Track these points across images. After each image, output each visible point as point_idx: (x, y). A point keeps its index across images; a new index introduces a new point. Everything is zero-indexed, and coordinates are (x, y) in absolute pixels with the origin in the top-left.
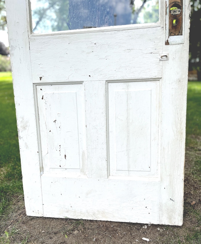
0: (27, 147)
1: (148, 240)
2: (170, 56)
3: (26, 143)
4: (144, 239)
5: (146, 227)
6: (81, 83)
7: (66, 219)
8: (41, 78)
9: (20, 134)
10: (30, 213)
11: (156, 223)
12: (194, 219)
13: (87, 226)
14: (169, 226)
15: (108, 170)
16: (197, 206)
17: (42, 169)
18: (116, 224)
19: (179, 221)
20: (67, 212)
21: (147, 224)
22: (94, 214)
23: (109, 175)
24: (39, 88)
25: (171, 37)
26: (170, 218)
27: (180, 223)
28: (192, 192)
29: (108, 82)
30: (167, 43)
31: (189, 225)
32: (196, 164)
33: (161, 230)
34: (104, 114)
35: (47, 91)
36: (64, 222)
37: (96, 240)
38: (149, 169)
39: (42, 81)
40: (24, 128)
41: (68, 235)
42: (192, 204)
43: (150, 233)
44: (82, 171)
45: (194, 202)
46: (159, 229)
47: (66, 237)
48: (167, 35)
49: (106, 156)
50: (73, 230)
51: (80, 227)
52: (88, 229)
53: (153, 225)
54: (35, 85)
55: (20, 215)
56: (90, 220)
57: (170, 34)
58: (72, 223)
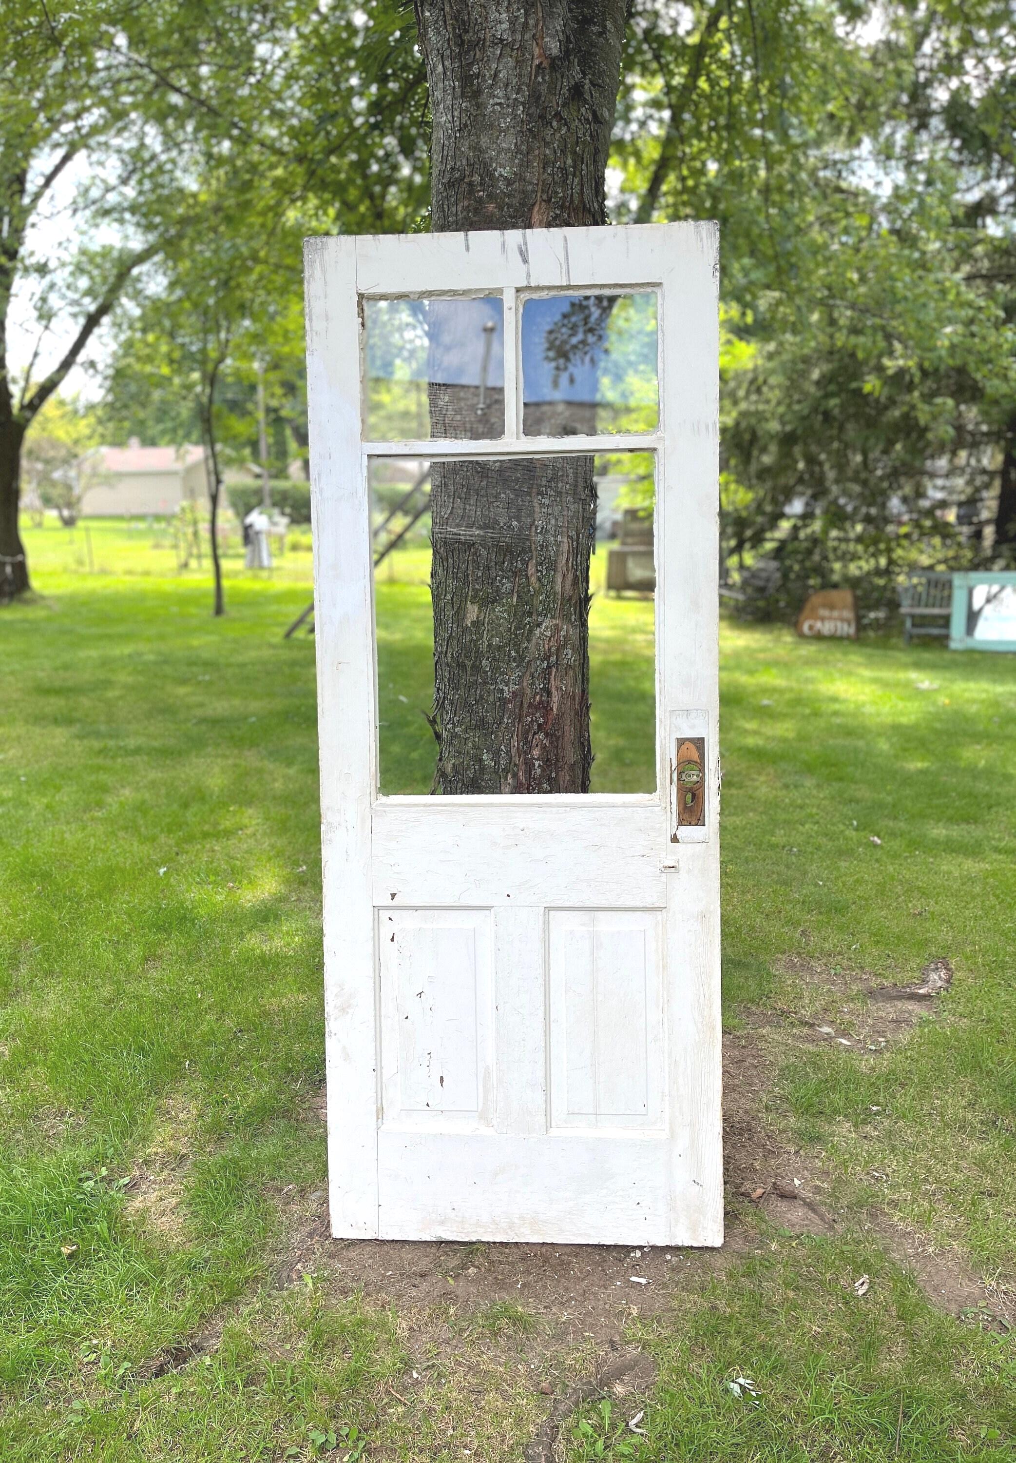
0: (347, 1057)
1: (643, 1281)
2: (683, 866)
3: (344, 1048)
4: (634, 1279)
5: (638, 1254)
6: (488, 908)
7: (440, 1243)
8: (393, 896)
9: (332, 1025)
10: (340, 1230)
11: (661, 1241)
12: (752, 1232)
13: (495, 1256)
14: (692, 1248)
15: (548, 1114)
16: (767, 1200)
17: (380, 1112)
18: (568, 1250)
19: (714, 1236)
20: (442, 1223)
21: (641, 1248)
22: (511, 1226)
23: (548, 1126)
24: (385, 915)
25: (681, 828)
26: (694, 1229)
27: (717, 1241)
28: (757, 1165)
29: (549, 909)
30: (675, 839)
31: (738, 1244)
32: (782, 1077)
33: (675, 1259)
34: (541, 981)
35: (405, 922)
36: (434, 1250)
37: (523, 1285)
38: (643, 1110)
39: (397, 901)
40: (343, 1010)
41: (456, 1277)
42: (755, 1195)
43: (648, 1266)
44: (483, 1116)
45: (760, 1191)
46: (668, 1257)
47: (451, 1281)
48: (675, 824)
49: (542, 1080)
50: (464, 1267)
51: (479, 1260)
52: (500, 1263)
53: (653, 1248)
54: (377, 908)
55: (311, 1235)
56: (501, 1243)
57: (681, 822)
58: (455, 1252)
